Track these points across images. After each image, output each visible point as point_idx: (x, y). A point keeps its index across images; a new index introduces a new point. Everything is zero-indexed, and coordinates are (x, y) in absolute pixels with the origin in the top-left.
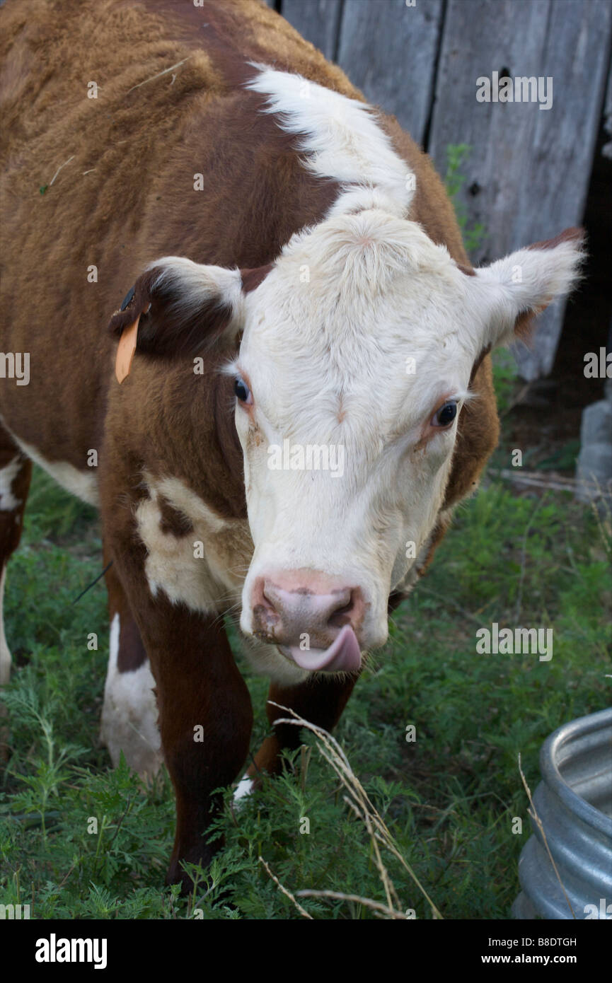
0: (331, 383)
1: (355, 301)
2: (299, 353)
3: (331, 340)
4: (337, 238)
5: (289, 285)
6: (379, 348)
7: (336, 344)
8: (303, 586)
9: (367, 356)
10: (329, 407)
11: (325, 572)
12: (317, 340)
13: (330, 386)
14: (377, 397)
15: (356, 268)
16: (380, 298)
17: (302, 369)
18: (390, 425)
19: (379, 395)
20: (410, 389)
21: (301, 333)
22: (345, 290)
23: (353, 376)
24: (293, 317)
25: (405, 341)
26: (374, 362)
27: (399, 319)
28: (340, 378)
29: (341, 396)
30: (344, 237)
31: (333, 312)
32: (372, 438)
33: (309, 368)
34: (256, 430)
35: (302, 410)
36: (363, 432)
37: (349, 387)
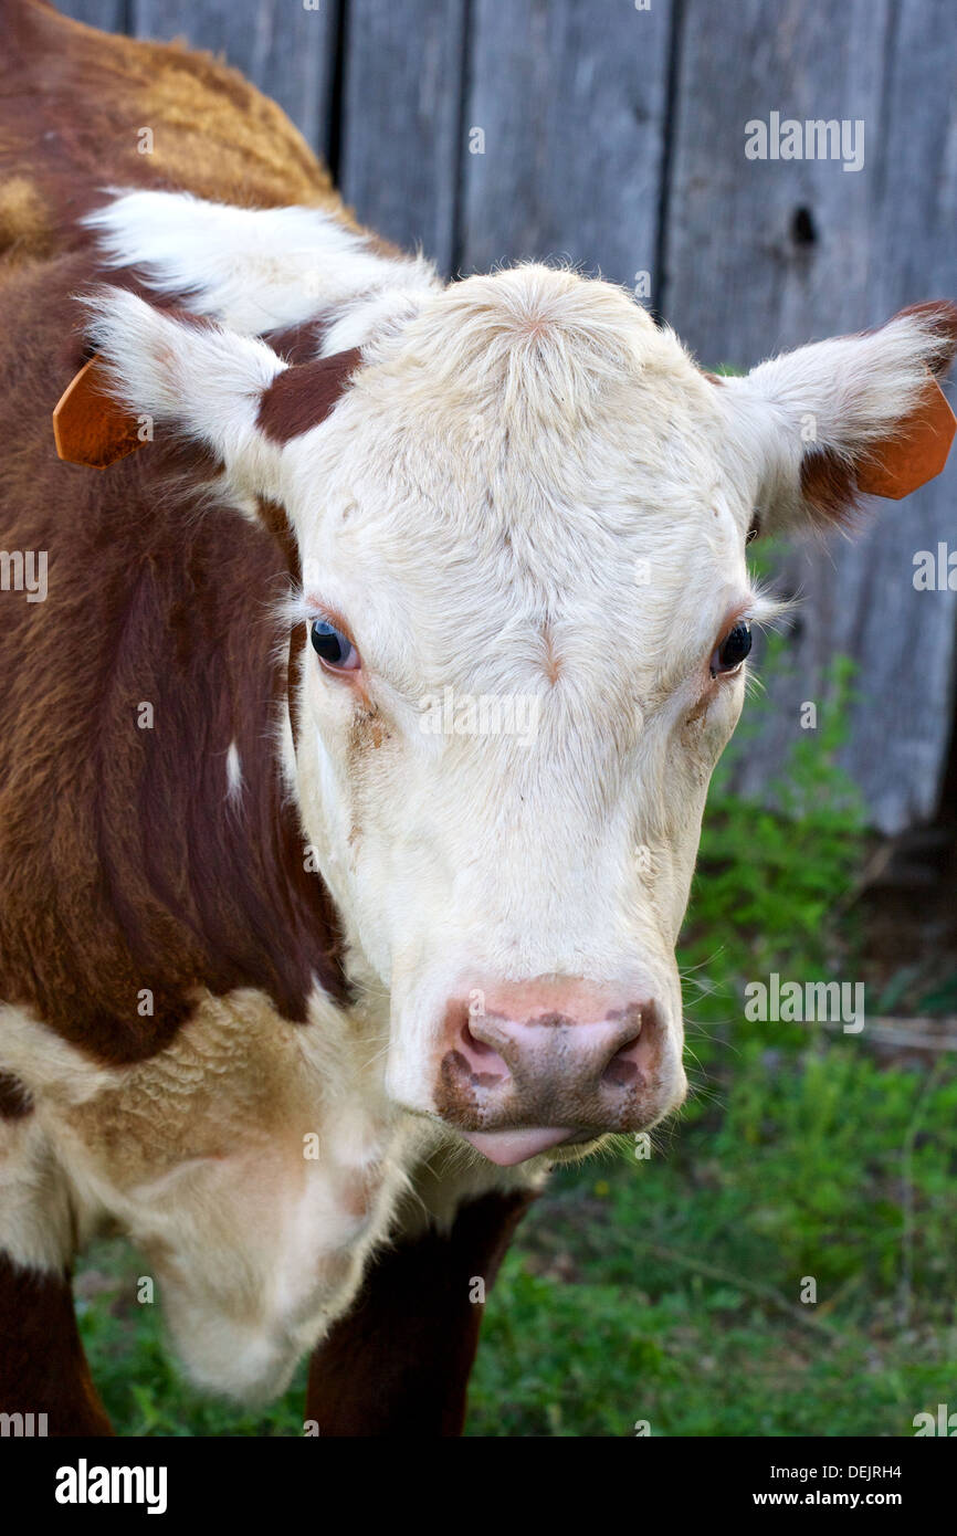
0: (526, 606)
1: (541, 442)
2: (451, 557)
3: (508, 520)
4: (478, 322)
5: (395, 426)
6: (605, 527)
7: (521, 528)
8: (549, 1010)
9: (584, 546)
10: (527, 653)
11: (586, 977)
12: (482, 525)
13: (523, 613)
14: (619, 624)
15: (531, 376)
16: (586, 433)
17: (463, 585)
18: (652, 674)
19: (621, 618)
20: (677, 602)
21: (448, 516)
22: (517, 422)
23: (563, 587)
24: (420, 488)
25: (651, 509)
26: (599, 557)
27: (630, 466)
28: (539, 596)
29: (545, 627)
30: (491, 319)
31: (502, 466)
32: (621, 706)
33: (472, 582)
34: (372, 716)
35: (477, 666)
36: (603, 694)
37: (560, 610)
